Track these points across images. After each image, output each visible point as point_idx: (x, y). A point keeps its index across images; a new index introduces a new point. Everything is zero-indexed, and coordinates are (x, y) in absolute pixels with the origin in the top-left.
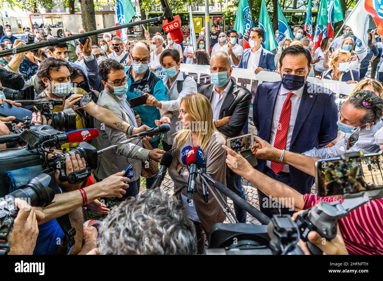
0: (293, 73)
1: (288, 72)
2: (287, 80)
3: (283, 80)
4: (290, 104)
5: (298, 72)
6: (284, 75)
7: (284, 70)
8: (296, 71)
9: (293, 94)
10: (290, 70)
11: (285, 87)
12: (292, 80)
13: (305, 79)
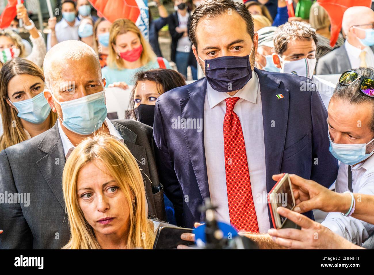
0: (223, 53)
1: (213, 53)
2: (215, 70)
3: (207, 73)
4: (237, 122)
5: (232, 48)
6: (206, 62)
7: (203, 53)
8: (229, 47)
9: (238, 99)
10: (216, 50)
11: (215, 87)
12: (224, 69)
13: (251, 60)
